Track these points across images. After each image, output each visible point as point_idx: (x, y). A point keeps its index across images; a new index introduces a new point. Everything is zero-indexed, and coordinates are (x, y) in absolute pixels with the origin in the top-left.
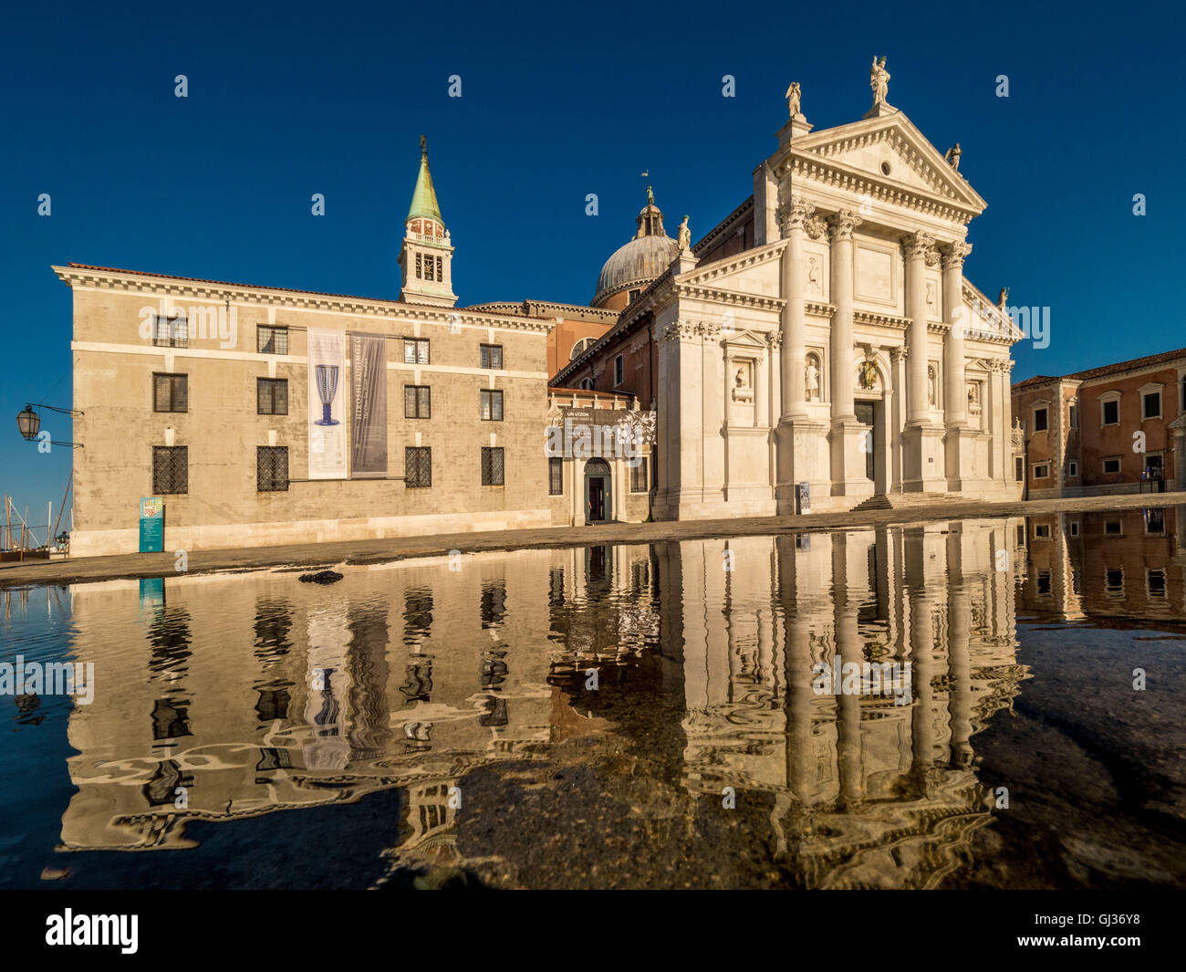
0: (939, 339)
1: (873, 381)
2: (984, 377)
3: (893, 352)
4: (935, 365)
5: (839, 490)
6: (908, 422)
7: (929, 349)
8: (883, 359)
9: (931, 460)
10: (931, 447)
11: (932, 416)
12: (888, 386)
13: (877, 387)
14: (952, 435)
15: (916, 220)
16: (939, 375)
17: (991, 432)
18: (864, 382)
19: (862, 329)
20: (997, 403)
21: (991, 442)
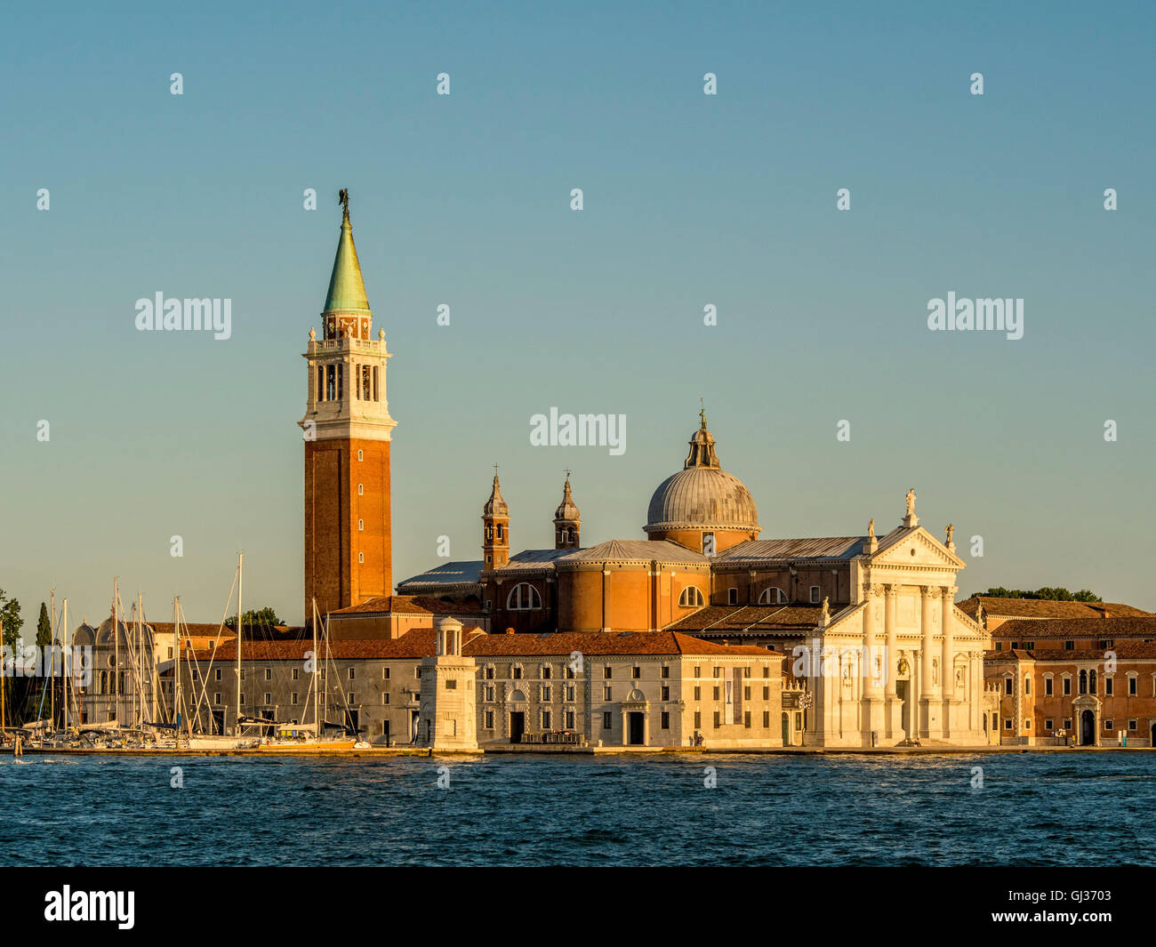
0: (940, 643)
1: (904, 670)
2: (967, 664)
3: (915, 653)
4: (937, 659)
5: (889, 735)
6: (922, 695)
7: (933, 650)
8: (910, 658)
9: (933, 719)
10: (935, 711)
11: (935, 692)
12: (912, 673)
13: (907, 673)
14: (946, 702)
15: (927, 579)
16: (940, 665)
17: (970, 700)
18: (901, 671)
19: (900, 642)
20: (974, 680)
21: (970, 705)
